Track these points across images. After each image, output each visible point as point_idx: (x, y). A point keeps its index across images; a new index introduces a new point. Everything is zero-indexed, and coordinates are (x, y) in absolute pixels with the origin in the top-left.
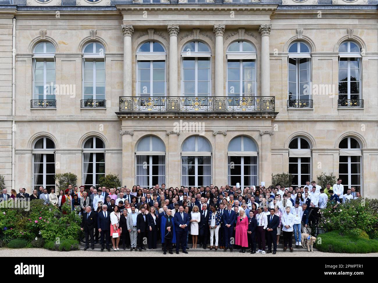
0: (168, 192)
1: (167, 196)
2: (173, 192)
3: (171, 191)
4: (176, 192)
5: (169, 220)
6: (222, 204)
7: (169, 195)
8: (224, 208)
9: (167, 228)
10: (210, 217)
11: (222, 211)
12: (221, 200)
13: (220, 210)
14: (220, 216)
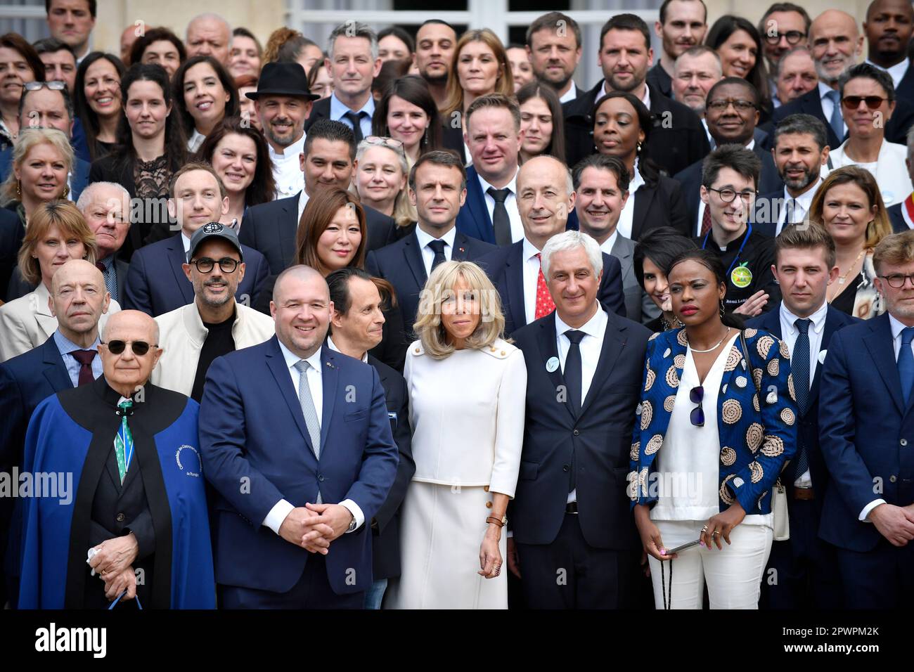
0: (114, 86)
1: (109, 138)
2: (175, 89)
3: (157, 74)
4: (216, 90)
5: (123, 448)
6: (804, 242)
7: (125, 129)
8: (838, 287)
9: (93, 553)
10: (645, 411)
11: (802, 326)
12: (797, 192)
13: (787, 319)
14: (783, 393)
